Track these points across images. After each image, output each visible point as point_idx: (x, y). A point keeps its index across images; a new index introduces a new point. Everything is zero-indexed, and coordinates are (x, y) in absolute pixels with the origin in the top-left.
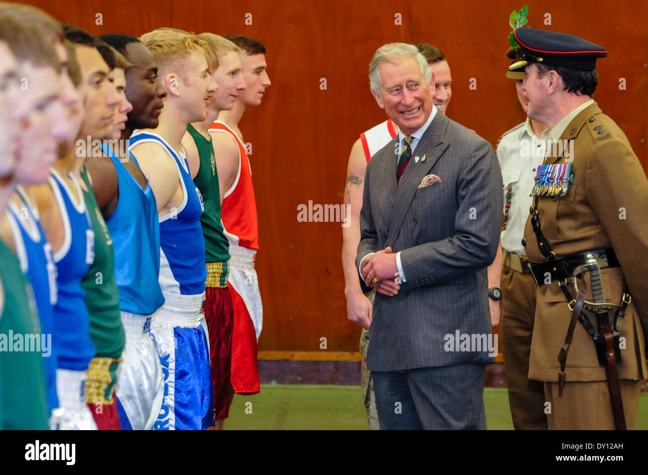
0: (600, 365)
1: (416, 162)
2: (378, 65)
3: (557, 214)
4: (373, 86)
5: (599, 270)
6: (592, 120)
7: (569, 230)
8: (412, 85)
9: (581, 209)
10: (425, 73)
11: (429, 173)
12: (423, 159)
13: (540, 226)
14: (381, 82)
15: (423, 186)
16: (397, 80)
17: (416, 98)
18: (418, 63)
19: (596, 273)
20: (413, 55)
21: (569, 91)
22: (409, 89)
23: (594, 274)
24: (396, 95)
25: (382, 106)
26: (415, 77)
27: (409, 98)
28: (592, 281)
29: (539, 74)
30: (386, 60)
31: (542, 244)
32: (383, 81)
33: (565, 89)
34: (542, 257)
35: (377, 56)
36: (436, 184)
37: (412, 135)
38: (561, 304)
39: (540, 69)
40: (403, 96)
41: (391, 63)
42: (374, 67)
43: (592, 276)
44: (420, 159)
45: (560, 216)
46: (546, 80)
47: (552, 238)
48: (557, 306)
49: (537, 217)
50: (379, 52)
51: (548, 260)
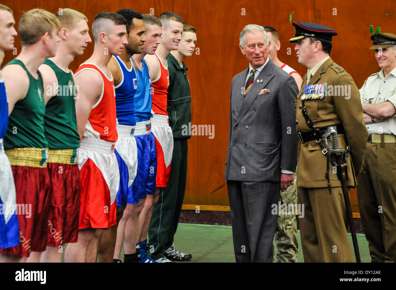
0: (338, 179)
1: (258, 82)
2: (245, 33)
3: (318, 107)
4: (241, 43)
5: (337, 135)
6: (332, 64)
7: (324, 116)
8: (260, 45)
9: (329, 106)
10: (267, 40)
11: (264, 88)
12: (261, 81)
13: (307, 114)
14: (245, 41)
15: (261, 94)
16: (253, 41)
17: (261, 52)
18: (264, 34)
19: (335, 136)
20: (262, 31)
21: (323, 51)
22: (259, 47)
23: (334, 136)
24: (251, 49)
25: (244, 54)
26: (262, 42)
27: (258, 50)
28: (333, 140)
29: (310, 42)
30: (249, 31)
31: (309, 122)
32: (247, 41)
33: (322, 50)
34: (308, 128)
35: (245, 29)
36: (267, 93)
37: (257, 69)
38: (317, 151)
39: (311, 40)
40: (255, 49)
41: (251, 32)
42: (243, 34)
43: (333, 138)
44: (260, 81)
45: (319, 109)
46: (314, 45)
47: (314, 119)
48: (315, 152)
49: (305, 110)
50: (246, 27)
51: (311, 130)
